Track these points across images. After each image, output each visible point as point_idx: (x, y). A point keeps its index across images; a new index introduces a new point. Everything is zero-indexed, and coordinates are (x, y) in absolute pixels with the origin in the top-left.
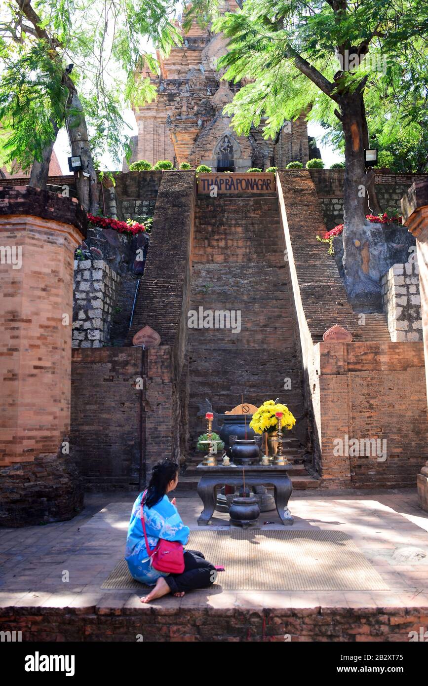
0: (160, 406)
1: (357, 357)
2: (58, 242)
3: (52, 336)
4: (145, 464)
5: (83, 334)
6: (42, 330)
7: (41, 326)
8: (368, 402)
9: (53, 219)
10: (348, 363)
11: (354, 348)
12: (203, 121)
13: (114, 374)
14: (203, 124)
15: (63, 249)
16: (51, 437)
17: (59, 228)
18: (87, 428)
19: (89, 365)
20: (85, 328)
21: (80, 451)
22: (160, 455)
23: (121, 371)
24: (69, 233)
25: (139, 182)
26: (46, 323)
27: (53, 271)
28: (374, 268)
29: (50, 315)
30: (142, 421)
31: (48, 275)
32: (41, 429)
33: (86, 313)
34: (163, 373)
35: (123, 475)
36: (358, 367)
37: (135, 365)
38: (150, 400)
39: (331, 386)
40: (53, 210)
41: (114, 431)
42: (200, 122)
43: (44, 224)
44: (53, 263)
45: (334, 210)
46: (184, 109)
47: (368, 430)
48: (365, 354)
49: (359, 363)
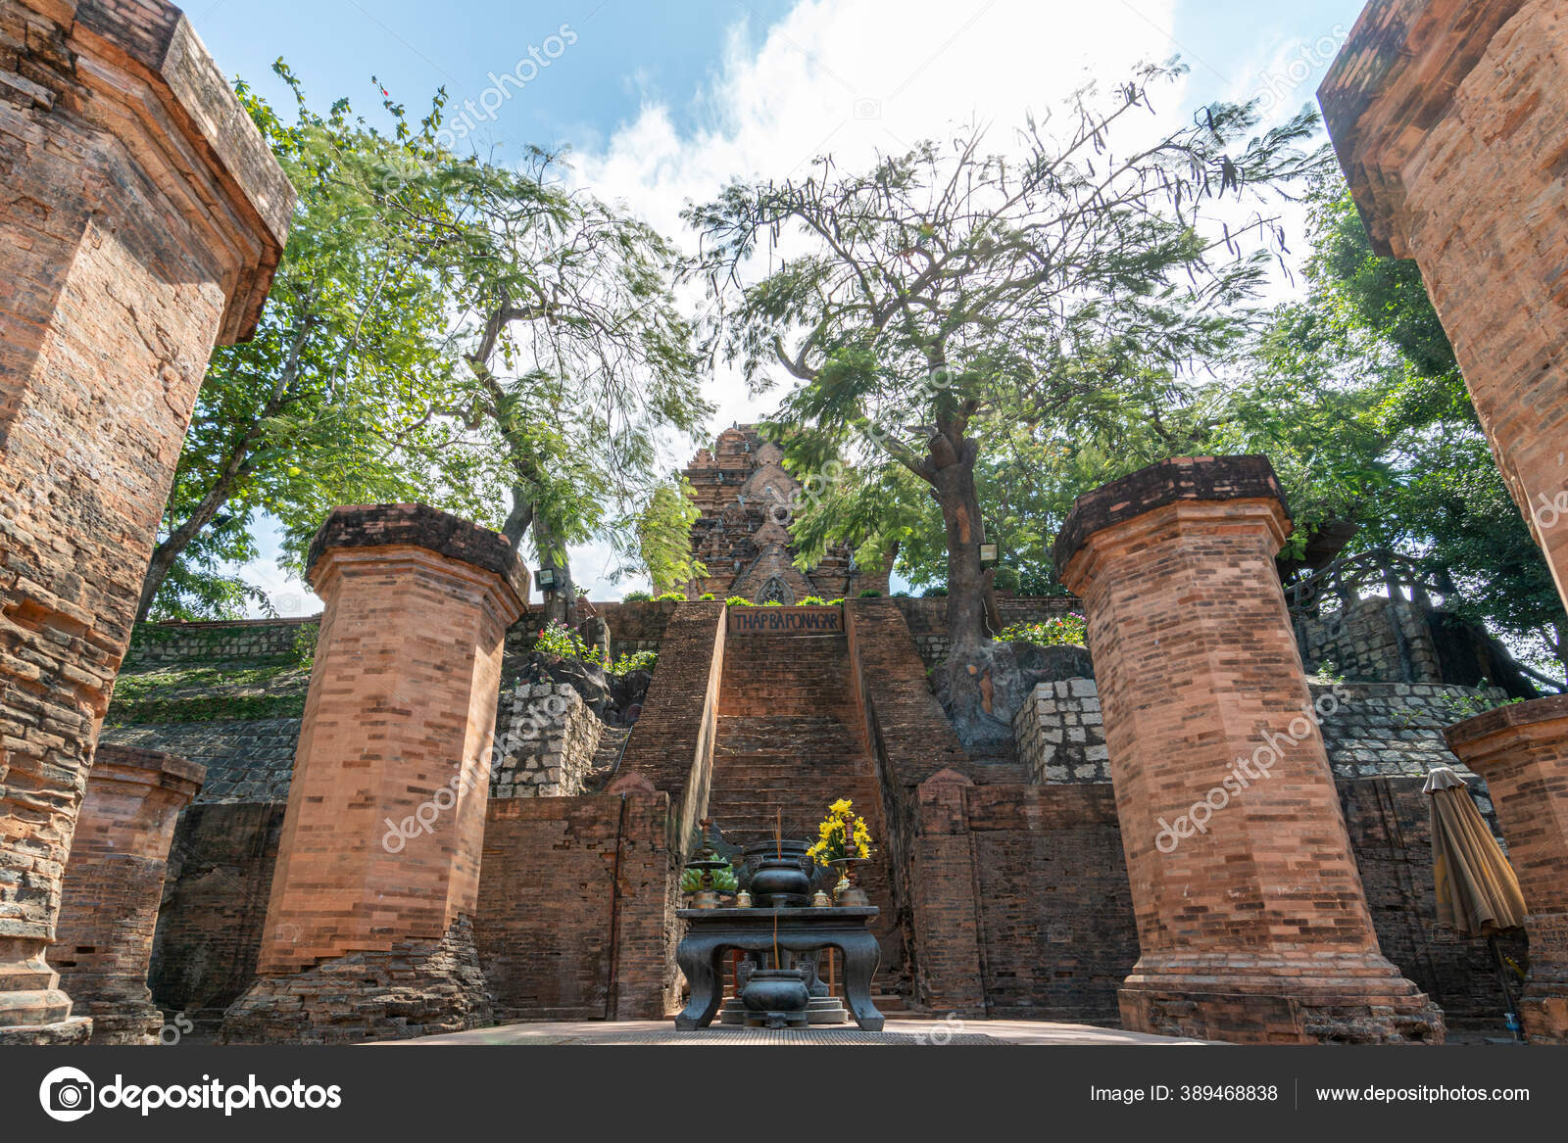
0: (647, 887)
1: (984, 808)
2: (472, 599)
3: (448, 742)
4: (616, 984)
5: (533, 789)
6: (430, 731)
7: (428, 724)
8: (1009, 881)
9: (462, 559)
10: (970, 819)
11: (979, 795)
12: (742, 564)
13: (572, 837)
14: (741, 567)
15: (480, 612)
16: (431, 911)
17: (473, 576)
18: (519, 925)
19: (531, 824)
20: (536, 781)
21: (505, 964)
22: (644, 968)
23: (584, 832)
24: (491, 588)
25: (643, 617)
26: (439, 720)
27: (457, 641)
28: (1001, 706)
29: (447, 709)
30: (615, 912)
31: (449, 646)
32: (412, 894)
33: (539, 760)
34: (654, 834)
35: (577, 1005)
36: (989, 824)
37: (607, 823)
38: (630, 877)
39: (942, 853)
40: (462, 545)
41: (566, 931)
42: (737, 565)
43: (446, 566)
44: (460, 629)
45: (932, 652)
46: (716, 547)
47: (1012, 928)
48: (1000, 803)
49: (989, 818)
